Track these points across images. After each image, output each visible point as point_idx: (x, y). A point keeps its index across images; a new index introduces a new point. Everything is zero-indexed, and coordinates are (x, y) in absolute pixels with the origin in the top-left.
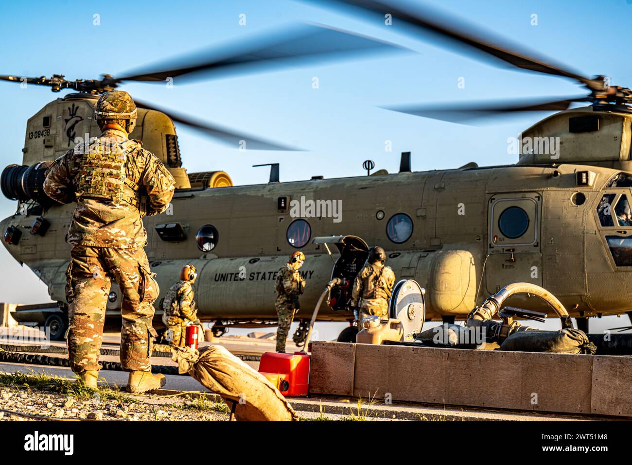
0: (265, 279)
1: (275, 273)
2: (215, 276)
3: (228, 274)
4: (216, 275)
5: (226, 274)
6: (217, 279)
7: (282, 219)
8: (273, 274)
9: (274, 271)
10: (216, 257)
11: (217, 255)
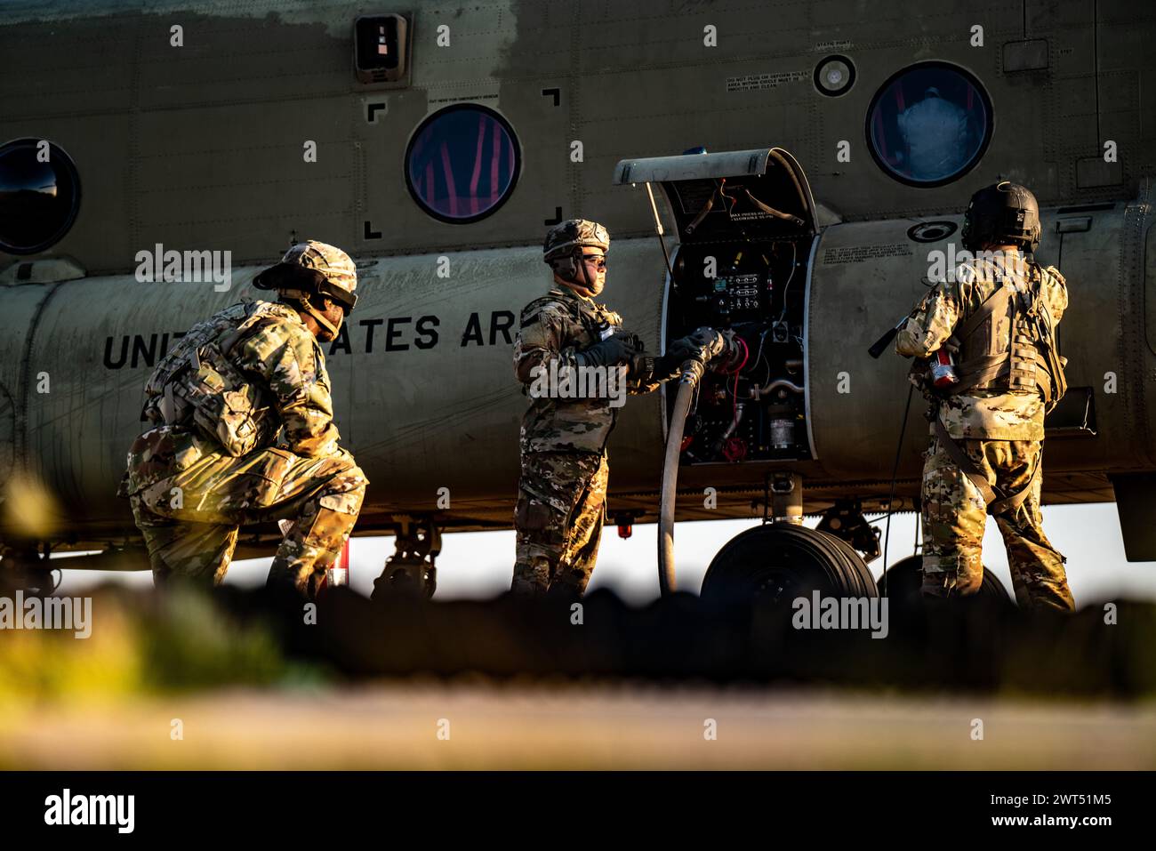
0: (348, 351)
1: (392, 322)
2: (102, 348)
3: (166, 337)
4: (110, 341)
5: (154, 337)
6: (115, 356)
7: (382, 106)
8: (386, 324)
9: (386, 318)
10: (77, 272)
11: (76, 262)
